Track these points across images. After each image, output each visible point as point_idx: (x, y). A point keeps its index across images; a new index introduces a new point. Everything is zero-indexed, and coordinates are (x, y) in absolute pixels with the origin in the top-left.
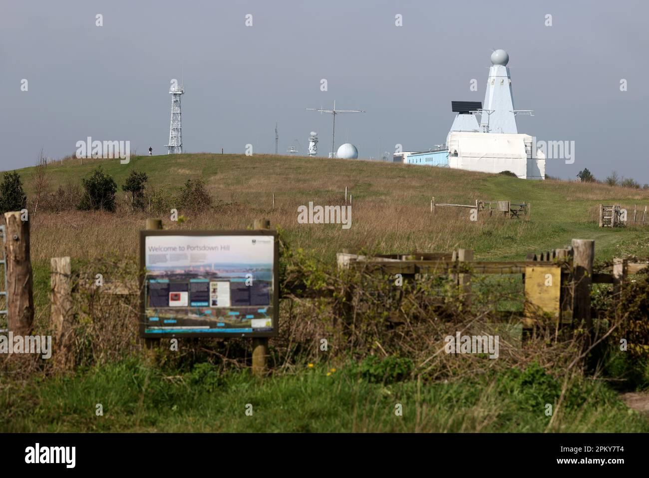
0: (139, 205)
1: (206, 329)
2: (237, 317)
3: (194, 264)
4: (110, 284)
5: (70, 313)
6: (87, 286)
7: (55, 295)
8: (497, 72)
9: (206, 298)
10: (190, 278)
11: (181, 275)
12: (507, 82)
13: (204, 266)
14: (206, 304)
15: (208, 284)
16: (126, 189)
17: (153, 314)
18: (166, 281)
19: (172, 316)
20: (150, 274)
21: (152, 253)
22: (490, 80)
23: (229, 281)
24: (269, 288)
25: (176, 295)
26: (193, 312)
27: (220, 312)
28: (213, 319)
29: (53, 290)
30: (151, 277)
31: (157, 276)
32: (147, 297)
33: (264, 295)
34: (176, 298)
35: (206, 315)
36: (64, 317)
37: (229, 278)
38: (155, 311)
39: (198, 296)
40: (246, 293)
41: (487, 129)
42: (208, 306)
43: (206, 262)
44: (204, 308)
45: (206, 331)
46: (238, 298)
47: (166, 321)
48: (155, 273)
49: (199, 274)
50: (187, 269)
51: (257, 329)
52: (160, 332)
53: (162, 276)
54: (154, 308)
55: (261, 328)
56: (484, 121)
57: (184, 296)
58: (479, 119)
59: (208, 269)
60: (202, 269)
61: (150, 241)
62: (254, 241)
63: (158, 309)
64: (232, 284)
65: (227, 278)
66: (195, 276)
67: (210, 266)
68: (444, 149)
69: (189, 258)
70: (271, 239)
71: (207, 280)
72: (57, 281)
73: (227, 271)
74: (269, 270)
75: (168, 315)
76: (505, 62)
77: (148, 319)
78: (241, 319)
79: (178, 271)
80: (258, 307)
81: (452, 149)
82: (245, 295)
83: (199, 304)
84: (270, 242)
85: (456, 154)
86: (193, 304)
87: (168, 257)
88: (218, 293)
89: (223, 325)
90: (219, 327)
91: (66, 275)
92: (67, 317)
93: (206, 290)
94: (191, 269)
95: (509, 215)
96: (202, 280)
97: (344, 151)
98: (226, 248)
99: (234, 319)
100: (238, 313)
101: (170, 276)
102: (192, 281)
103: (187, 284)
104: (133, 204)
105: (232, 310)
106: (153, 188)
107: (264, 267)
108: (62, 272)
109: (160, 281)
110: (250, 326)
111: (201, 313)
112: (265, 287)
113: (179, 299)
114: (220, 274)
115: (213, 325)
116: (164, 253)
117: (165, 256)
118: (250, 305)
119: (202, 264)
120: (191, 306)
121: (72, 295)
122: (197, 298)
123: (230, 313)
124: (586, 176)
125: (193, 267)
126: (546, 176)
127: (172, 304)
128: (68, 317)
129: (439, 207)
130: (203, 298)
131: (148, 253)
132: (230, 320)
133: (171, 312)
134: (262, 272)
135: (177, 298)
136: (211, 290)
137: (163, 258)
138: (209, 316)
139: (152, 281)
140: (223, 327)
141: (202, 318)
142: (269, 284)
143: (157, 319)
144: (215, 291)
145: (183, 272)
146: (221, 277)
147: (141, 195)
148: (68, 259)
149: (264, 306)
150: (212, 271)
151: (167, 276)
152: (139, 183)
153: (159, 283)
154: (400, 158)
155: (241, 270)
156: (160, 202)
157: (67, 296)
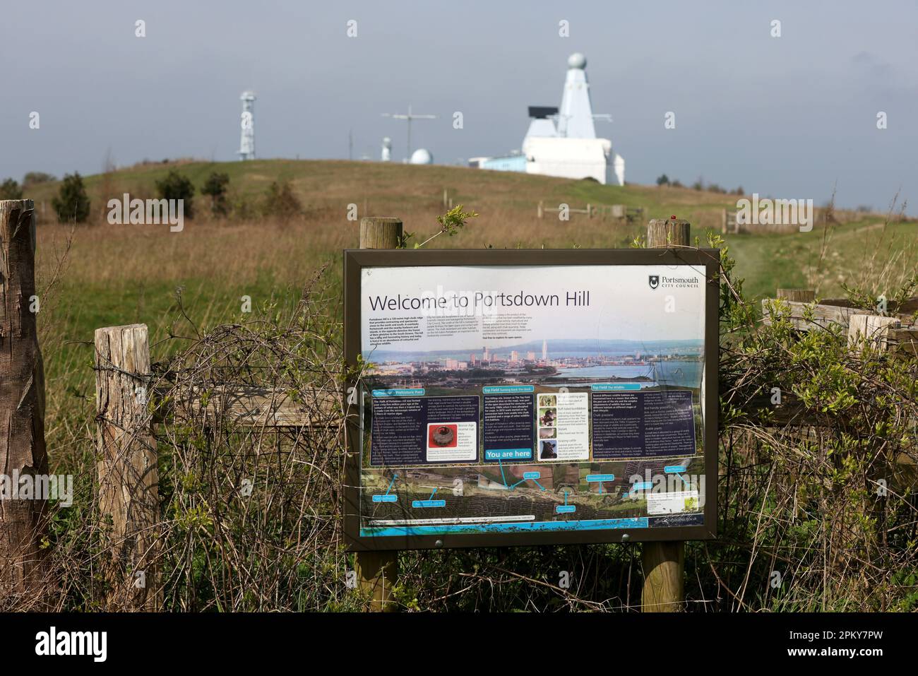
0: (221, 210)
1: (525, 522)
2: (610, 487)
3: (494, 344)
4: (258, 400)
5: (148, 481)
6: (196, 405)
7: (106, 430)
8: (574, 78)
9: (525, 437)
10: (484, 383)
11: (459, 374)
12: (585, 86)
13: (520, 349)
14: (526, 453)
15: (532, 398)
16: (205, 192)
17: (382, 485)
18: (417, 391)
19: (433, 488)
20: (371, 373)
21: (379, 313)
22: (567, 85)
23: (587, 389)
24: (693, 407)
25: (445, 431)
26: (491, 478)
27: (564, 475)
28: (545, 494)
29: (101, 418)
30: (377, 383)
31: (393, 378)
32: (366, 438)
33: (679, 426)
34: (446, 439)
35: (524, 485)
36: (132, 492)
37: (589, 380)
38: (388, 475)
39: (504, 433)
40: (632, 422)
41: (565, 134)
42: (533, 459)
43: (527, 338)
44: (521, 465)
45: (527, 526)
46: (609, 435)
47: (416, 504)
48: (388, 371)
49: (508, 371)
50: (475, 358)
51: (661, 517)
52: (402, 532)
53: (407, 380)
54: (383, 469)
55: (670, 516)
56: (561, 126)
57: (467, 433)
58: (556, 124)
59: (531, 356)
60: (515, 358)
61: (375, 282)
62: (654, 280)
63: (397, 470)
64: (594, 398)
65: (581, 380)
66: (496, 376)
67: (536, 348)
68: (521, 154)
69: (480, 328)
70: (698, 272)
71: (528, 389)
72: (112, 391)
73: (582, 363)
74: (692, 358)
75: (423, 488)
76: (583, 66)
77: (367, 499)
78: (620, 494)
79: (451, 365)
80: (665, 458)
81: (529, 156)
82: (629, 427)
83: (508, 454)
84: (696, 280)
85: (533, 160)
86: (491, 454)
87: (423, 325)
88: (556, 424)
89: (572, 509)
90: (561, 517)
91: (137, 378)
92: (140, 494)
93: (526, 415)
94: (486, 357)
95: (624, 221)
96: (515, 387)
97: (419, 157)
98: (581, 299)
99: (601, 492)
100: (610, 478)
101: (430, 376)
102: (487, 390)
103: (475, 401)
104: (214, 210)
105: (594, 468)
106: (235, 190)
107: (680, 352)
108: (126, 369)
109: (401, 392)
110: (643, 512)
111: (512, 480)
112: (681, 403)
113: (452, 443)
114: (564, 372)
115: (544, 510)
116: (411, 313)
117: (414, 321)
118: (643, 454)
119: (514, 343)
120: (486, 461)
121: (153, 433)
122: (501, 438)
123: (591, 478)
124: (663, 180)
125: (492, 352)
126: (625, 183)
127: (435, 454)
128: (144, 492)
129: (548, 213)
130: (517, 438)
131: (367, 314)
132: (590, 497)
133: (431, 476)
134: (677, 364)
135: (448, 439)
136: (540, 415)
137: (409, 329)
138: (535, 486)
139: (378, 393)
140: (572, 516)
141: (516, 493)
142: (691, 395)
143: (393, 498)
144: (548, 418)
145: (463, 366)
146: (565, 380)
147: (222, 199)
148: (141, 331)
149: (680, 457)
150: (541, 363)
151: (419, 377)
152: (219, 186)
153: (399, 398)
154: (476, 164)
155: (618, 358)
156: (243, 207)
157: (141, 435)
